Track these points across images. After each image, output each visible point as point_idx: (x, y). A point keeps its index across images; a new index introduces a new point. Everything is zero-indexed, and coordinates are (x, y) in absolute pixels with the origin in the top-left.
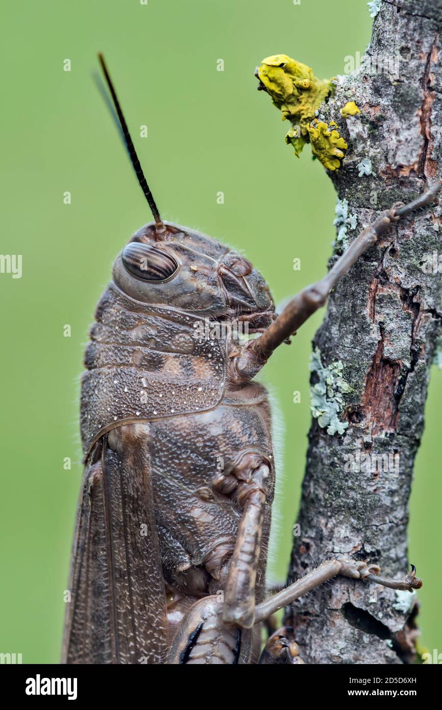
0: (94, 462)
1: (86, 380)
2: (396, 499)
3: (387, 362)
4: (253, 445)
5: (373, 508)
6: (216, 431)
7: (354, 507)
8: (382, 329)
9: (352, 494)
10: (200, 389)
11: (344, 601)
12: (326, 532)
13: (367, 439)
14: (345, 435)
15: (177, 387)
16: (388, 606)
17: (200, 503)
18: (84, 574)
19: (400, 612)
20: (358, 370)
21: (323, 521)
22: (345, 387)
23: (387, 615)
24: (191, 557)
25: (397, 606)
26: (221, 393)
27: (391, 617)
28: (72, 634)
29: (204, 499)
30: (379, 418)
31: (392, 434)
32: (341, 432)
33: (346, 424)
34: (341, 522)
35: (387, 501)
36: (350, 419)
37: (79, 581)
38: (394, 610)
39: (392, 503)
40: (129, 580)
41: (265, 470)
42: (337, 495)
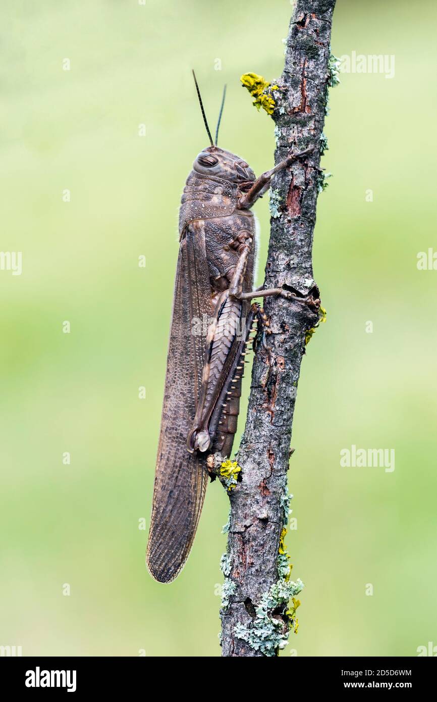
0: (183, 239)
2: (303, 243)
3: (296, 187)
4: (246, 229)
5: (293, 246)
6: (231, 222)
7: (286, 246)
8: (292, 174)
9: (285, 241)
10: (225, 208)
11: (283, 284)
12: (275, 257)
13: (289, 218)
14: (280, 217)
15: (216, 207)
16: (301, 285)
17: (224, 252)
18: (179, 284)
19: (306, 287)
20: (284, 191)
21: (275, 253)
22: (279, 198)
23: (301, 289)
24: (221, 274)
25: (305, 285)
26: (233, 210)
28: (175, 310)
29: (226, 250)
30: (294, 210)
31: (299, 216)
33: (281, 213)
34: (281, 253)
35: (299, 244)
36: (283, 212)
37: (177, 288)
38: (304, 287)
39: (302, 244)
40: (197, 285)
41: (250, 239)
42: (279, 242)
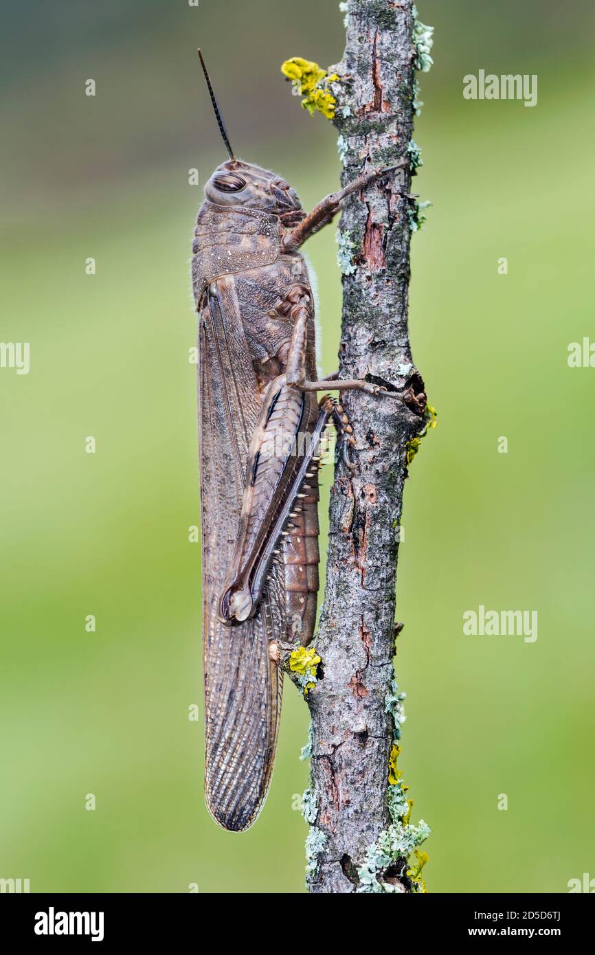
0: (204, 307)
1: (194, 260)
2: (393, 310)
3: (375, 226)
4: (298, 281)
5: (378, 315)
6: (274, 274)
7: (366, 316)
8: (368, 206)
9: (364, 308)
10: (264, 253)
11: (366, 373)
12: (352, 335)
13: (368, 273)
14: (355, 273)
15: (249, 253)
16: (394, 373)
17: (270, 320)
18: (206, 377)
19: (401, 376)
20: (358, 233)
21: (350, 328)
22: (352, 245)
23: (394, 379)
24: (269, 353)
25: (399, 373)
26: (276, 255)
27: (396, 379)
29: (272, 317)
30: (375, 261)
31: (384, 270)
32: (352, 272)
33: (355, 267)
34: (359, 327)
35: (387, 311)
36: (358, 264)
37: (203, 383)
38: (397, 376)
39: (390, 312)
40: (234, 375)
41: (307, 298)
42: (356, 311)
